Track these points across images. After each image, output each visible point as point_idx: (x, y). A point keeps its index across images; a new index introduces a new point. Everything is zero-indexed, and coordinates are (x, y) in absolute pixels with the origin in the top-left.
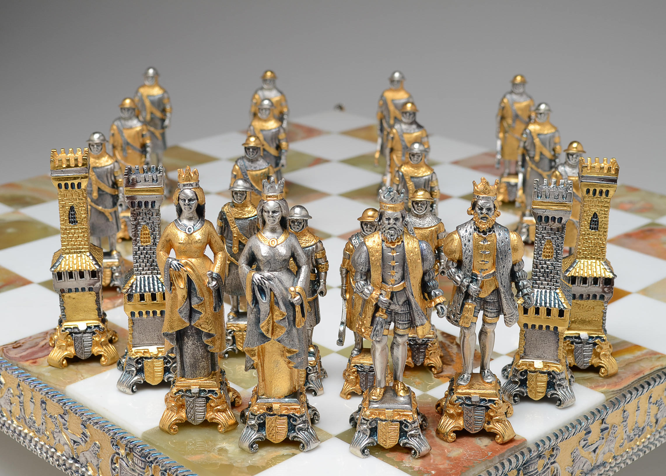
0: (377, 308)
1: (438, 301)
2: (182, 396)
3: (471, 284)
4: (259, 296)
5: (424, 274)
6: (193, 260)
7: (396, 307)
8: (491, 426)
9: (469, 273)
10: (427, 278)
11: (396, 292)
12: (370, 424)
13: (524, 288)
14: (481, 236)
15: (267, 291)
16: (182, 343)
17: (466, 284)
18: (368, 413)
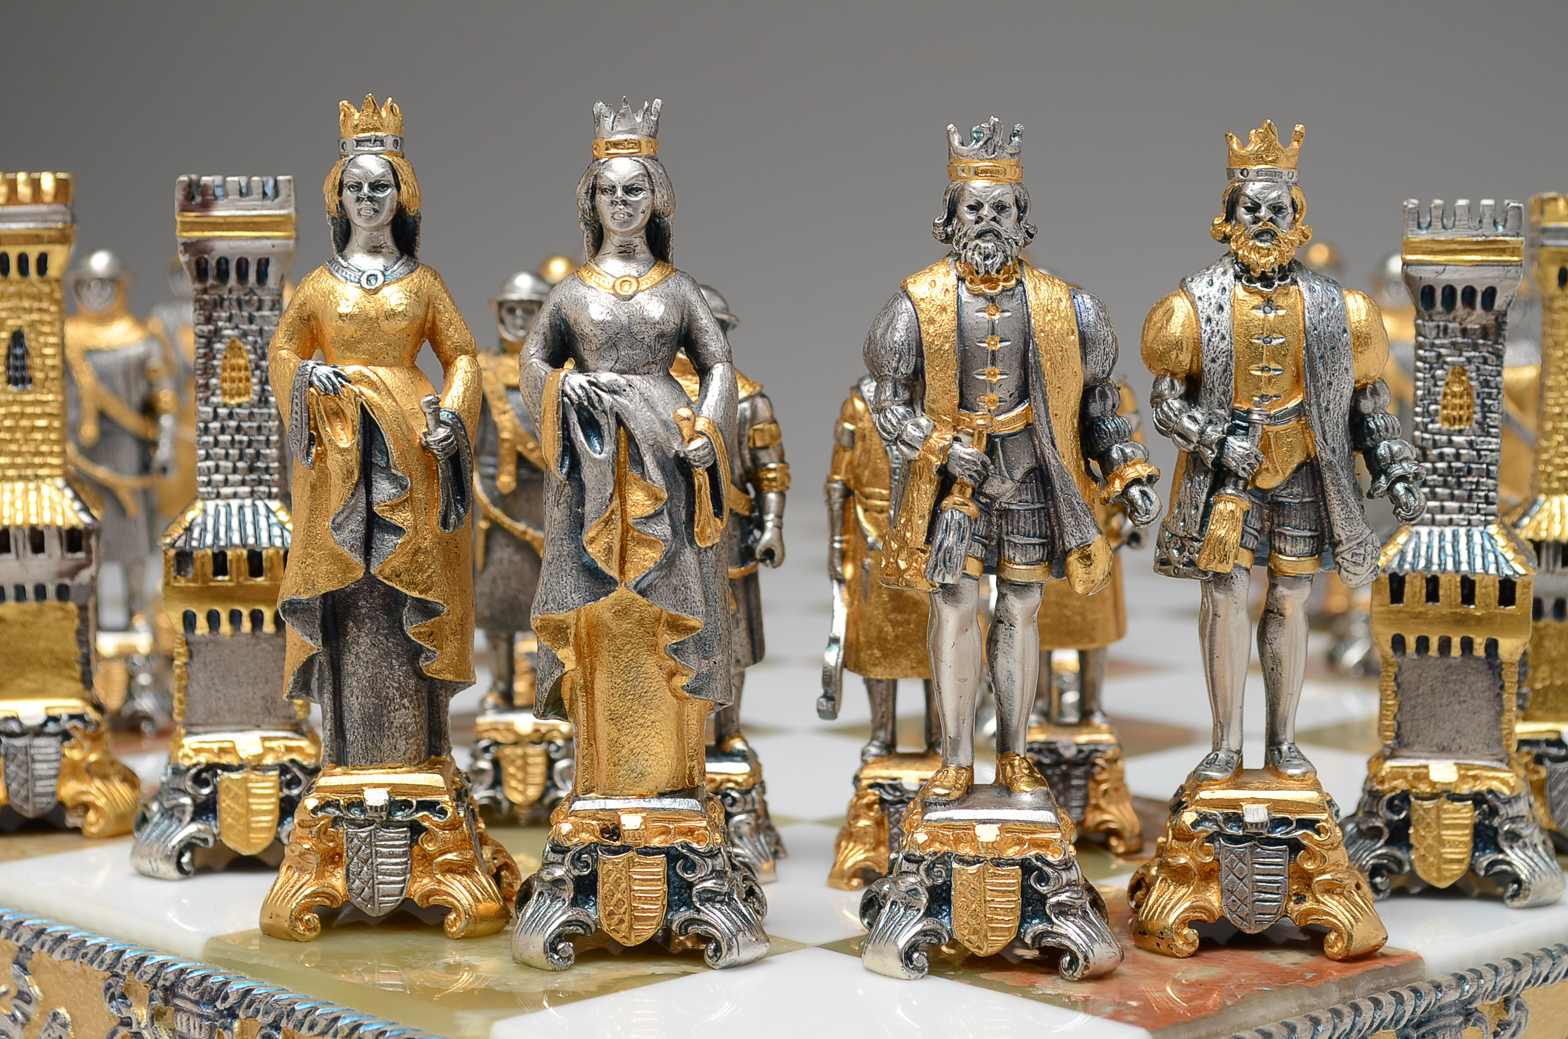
0: (946, 482)
1: (1131, 473)
2: (335, 821)
3: (1230, 439)
4: (582, 439)
5: (1088, 393)
6: (382, 371)
7: (1002, 489)
8: (1308, 904)
9: (1222, 412)
10: (1095, 409)
11: (1004, 438)
12: (928, 870)
13: (1393, 461)
14: (1259, 293)
15: (607, 424)
16: (338, 646)
17: (1215, 436)
18: (921, 837)
